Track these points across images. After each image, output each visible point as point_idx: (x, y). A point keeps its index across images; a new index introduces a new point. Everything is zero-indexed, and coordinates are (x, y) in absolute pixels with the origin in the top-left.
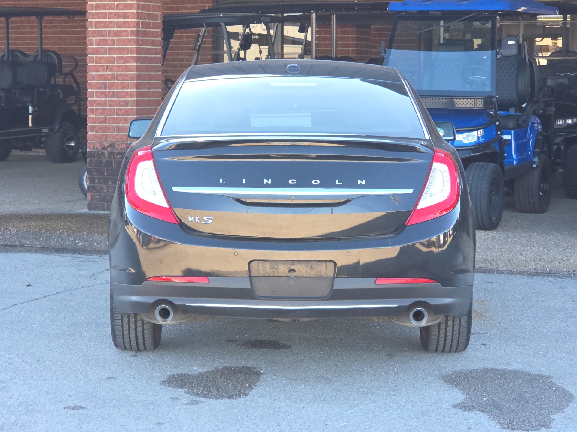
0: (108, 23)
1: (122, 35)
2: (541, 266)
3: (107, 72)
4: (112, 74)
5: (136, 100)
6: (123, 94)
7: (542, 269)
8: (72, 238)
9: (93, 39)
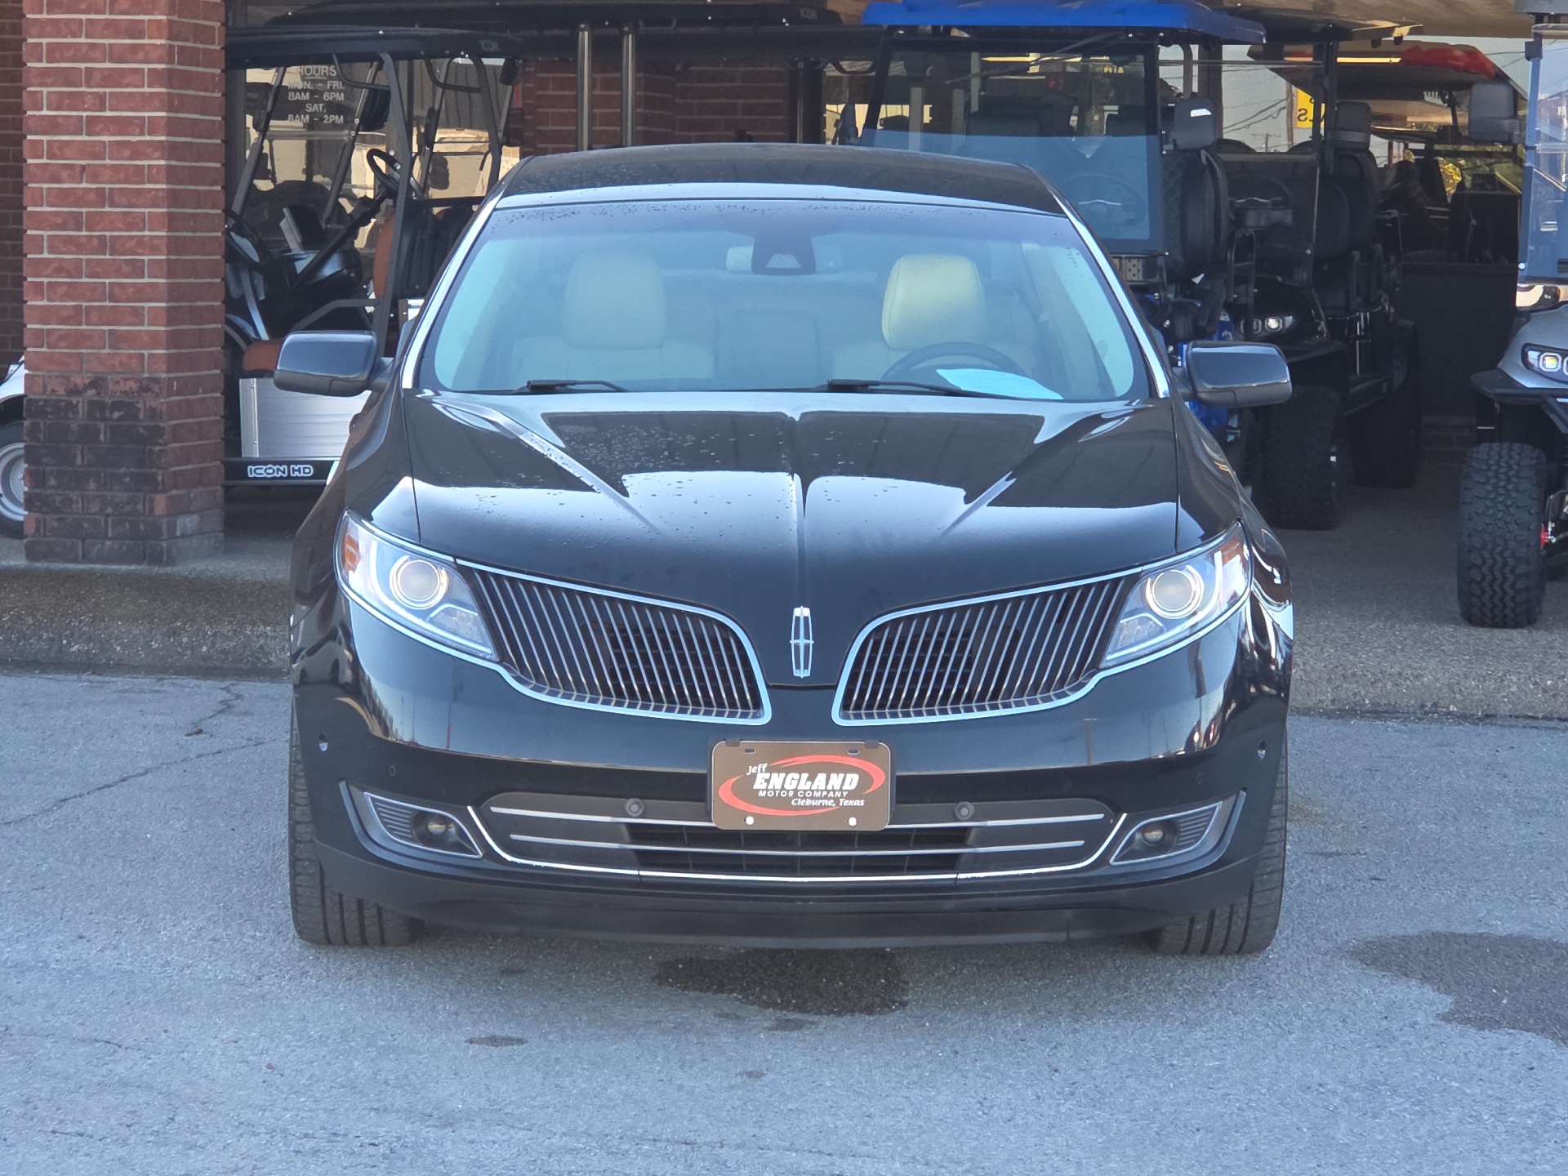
0: (84, 49)
1: (125, 81)
2: (1350, 694)
3: (81, 182)
4: (97, 189)
5: (167, 259)
6: (132, 243)
7: (1353, 699)
8: (48, 632)
9: (42, 92)
